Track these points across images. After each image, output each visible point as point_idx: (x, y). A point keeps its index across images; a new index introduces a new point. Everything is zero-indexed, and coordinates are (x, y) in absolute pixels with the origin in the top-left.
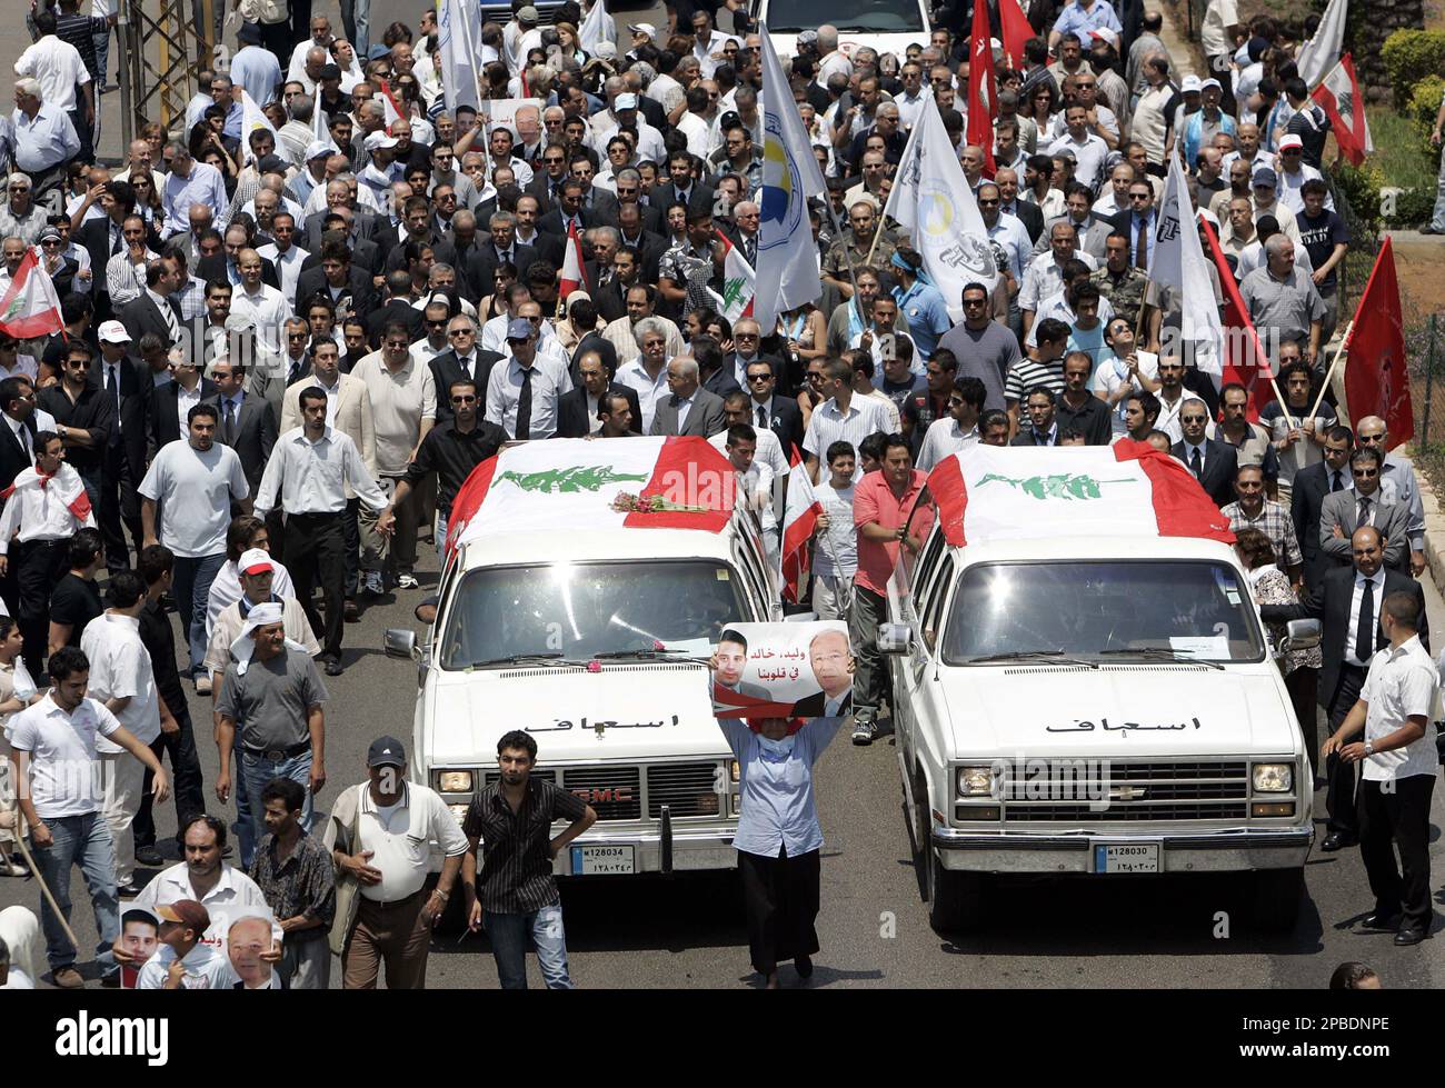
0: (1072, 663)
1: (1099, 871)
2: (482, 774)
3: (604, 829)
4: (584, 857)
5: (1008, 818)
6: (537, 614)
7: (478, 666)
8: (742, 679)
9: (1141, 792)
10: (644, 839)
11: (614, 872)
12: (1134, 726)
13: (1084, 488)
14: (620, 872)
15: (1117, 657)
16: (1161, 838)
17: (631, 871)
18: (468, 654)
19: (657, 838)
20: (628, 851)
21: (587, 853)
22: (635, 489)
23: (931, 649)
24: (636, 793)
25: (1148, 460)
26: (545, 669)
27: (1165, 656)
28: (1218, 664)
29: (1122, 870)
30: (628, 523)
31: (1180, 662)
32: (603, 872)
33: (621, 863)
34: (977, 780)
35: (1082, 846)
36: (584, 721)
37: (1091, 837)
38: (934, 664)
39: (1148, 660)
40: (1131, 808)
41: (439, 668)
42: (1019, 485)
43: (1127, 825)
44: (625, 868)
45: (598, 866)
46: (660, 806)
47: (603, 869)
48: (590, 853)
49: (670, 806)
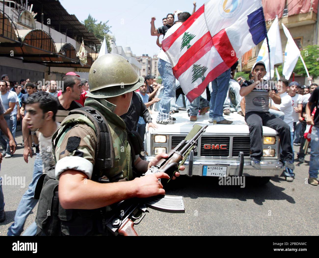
2: (171, 137)
4: (208, 170)
10: (233, 164)
11: (218, 176)
19: (239, 164)
20: (225, 169)
24: (228, 147)
32: (214, 176)
44: (223, 174)
45: (212, 174)
46: (239, 152)
47: (214, 174)
48: (210, 168)
49: (244, 152)
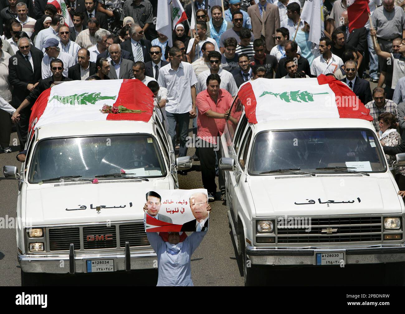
0: (304, 173)
1: (318, 264)
2: (48, 229)
3: (100, 253)
4: (92, 265)
5: (279, 242)
6: (70, 158)
7: (45, 182)
8: (159, 213)
9: (336, 230)
10: (118, 256)
11: (105, 271)
12: (332, 202)
13: (306, 97)
14: (108, 271)
15: (323, 171)
16: (345, 250)
17: (112, 270)
18: (40, 175)
19: (124, 256)
20: (111, 262)
21: (93, 263)
22: (111, 103)
23: (243, 168)
24: (114, 236)
25: (333, 84)
26: (74, 182)
27: (344, 170)
28: (366, 173)
29: (328, 264)
30: (108, 118)
31: (350, 172)
32: (101, 271)
33: (108, 267)
34: (266, 226)
35: (310, 254)
36: (91, 206)
37: (315, 250)
38: (244, 175)
39: (336, 172)
40: (332, 237)
41: (27, 182)
42: (278, 96)
43: (330, 244)
44: (110, 269)
45: (98, 269)
46: (125, 242)
47: (101, 269)
48: (95, 263)
49: (129, 242)
